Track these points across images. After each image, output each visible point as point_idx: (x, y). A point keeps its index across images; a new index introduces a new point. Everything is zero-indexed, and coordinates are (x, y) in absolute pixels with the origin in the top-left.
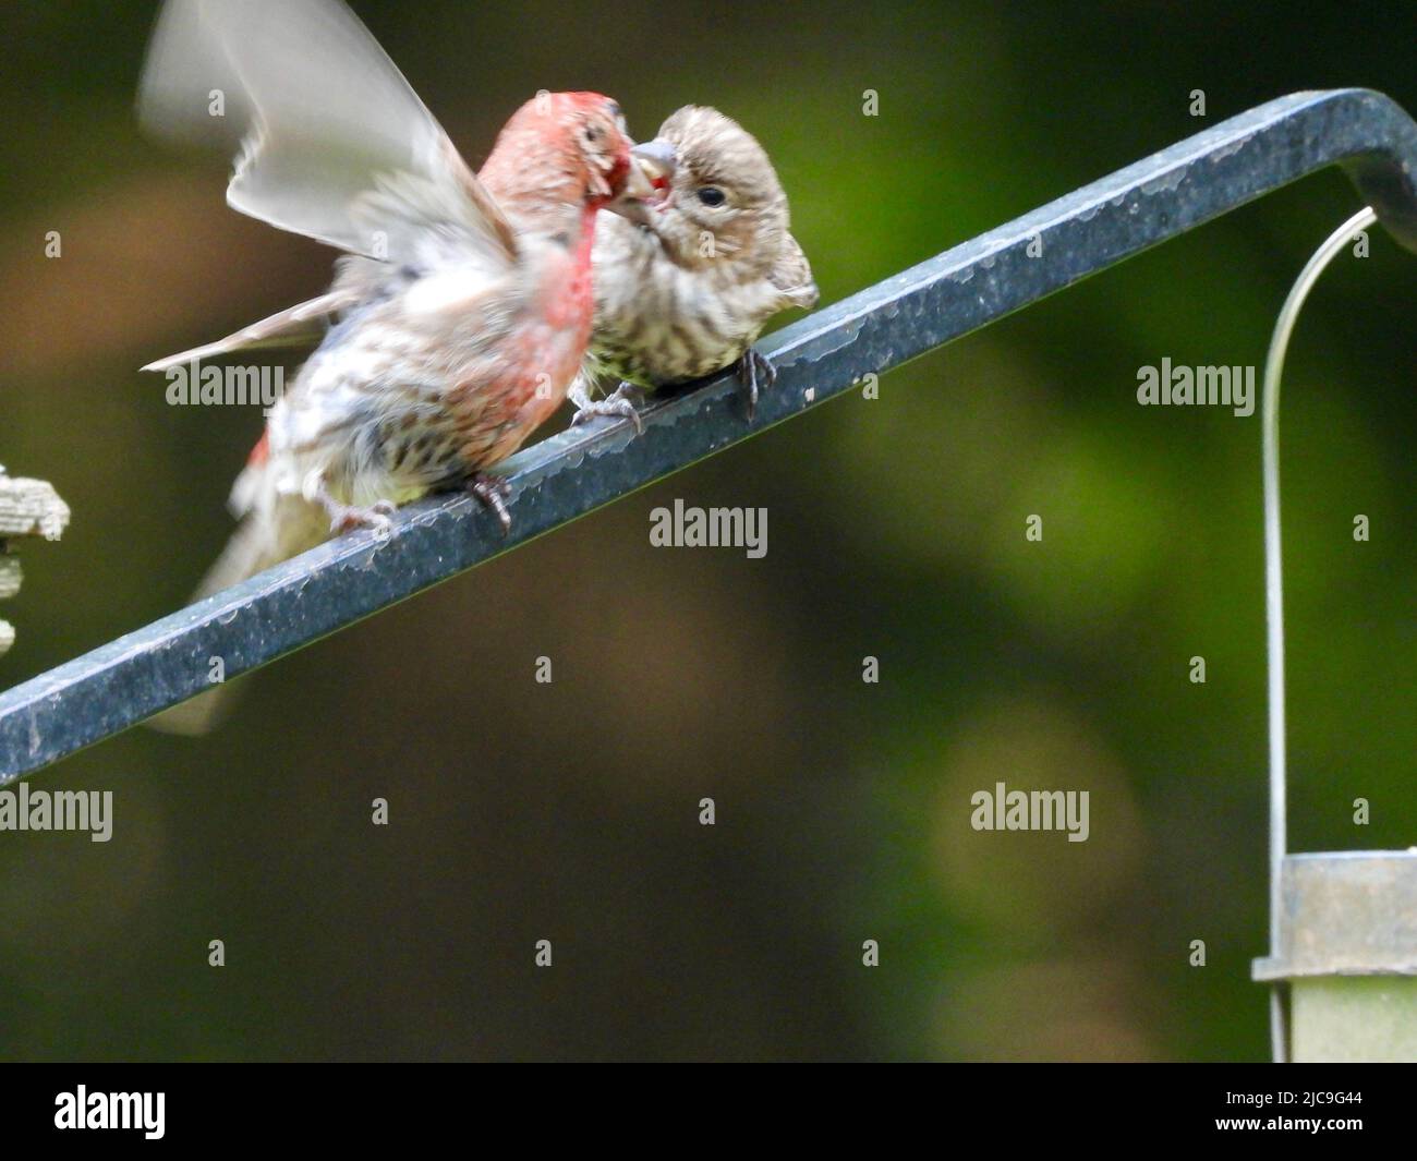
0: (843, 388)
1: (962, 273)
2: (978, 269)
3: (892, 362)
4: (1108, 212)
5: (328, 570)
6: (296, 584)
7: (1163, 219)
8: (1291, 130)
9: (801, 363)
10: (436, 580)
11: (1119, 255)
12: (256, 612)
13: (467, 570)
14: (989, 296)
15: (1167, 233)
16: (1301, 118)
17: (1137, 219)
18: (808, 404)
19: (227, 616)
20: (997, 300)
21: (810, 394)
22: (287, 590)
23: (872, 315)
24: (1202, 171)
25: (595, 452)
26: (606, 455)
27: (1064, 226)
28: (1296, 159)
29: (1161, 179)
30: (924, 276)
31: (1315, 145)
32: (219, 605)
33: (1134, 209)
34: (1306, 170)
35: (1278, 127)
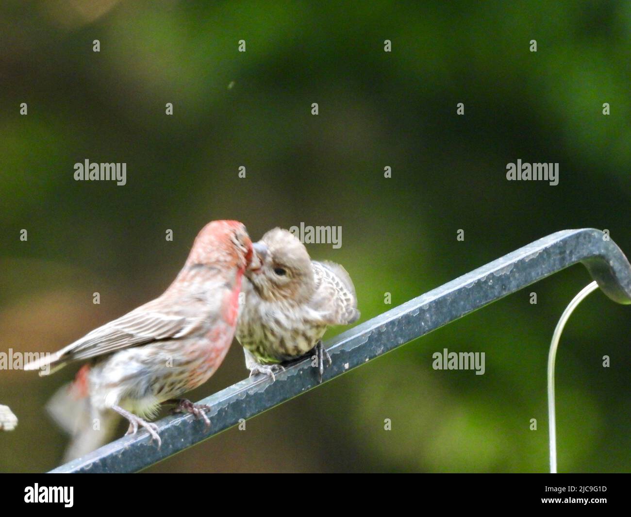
0: (361, 363)
1: (414, 312)
2: (422, 310)
3: (383, 352)
4: (479, 284)
5: (133, 445)
6: (118, 452)
7: (504, 287)
8: (561, 247)
9: (343, 352)
10: (181, 449)
11: (484, 303)
12: (100, 464)
13: (194, 445)
14: (426, 322)
15: (505, 293)
16: (565, 241)
17: (492, 287)
18: (346, 370)
19: (87, 466)
20: (430, 323)
21: (347, 366)
22: (114, 454)
23: (374, 330)
24: (520, 265)
25: (251, 392)
26: (256, 394)
27: (460, 290)
28: (563, 259)
29: (502, 269)
30: (397, 313)
31: (571, 253)
32: (83, 461)
33: (490, 283)
34: (567, 264)
35: (554, 246)
